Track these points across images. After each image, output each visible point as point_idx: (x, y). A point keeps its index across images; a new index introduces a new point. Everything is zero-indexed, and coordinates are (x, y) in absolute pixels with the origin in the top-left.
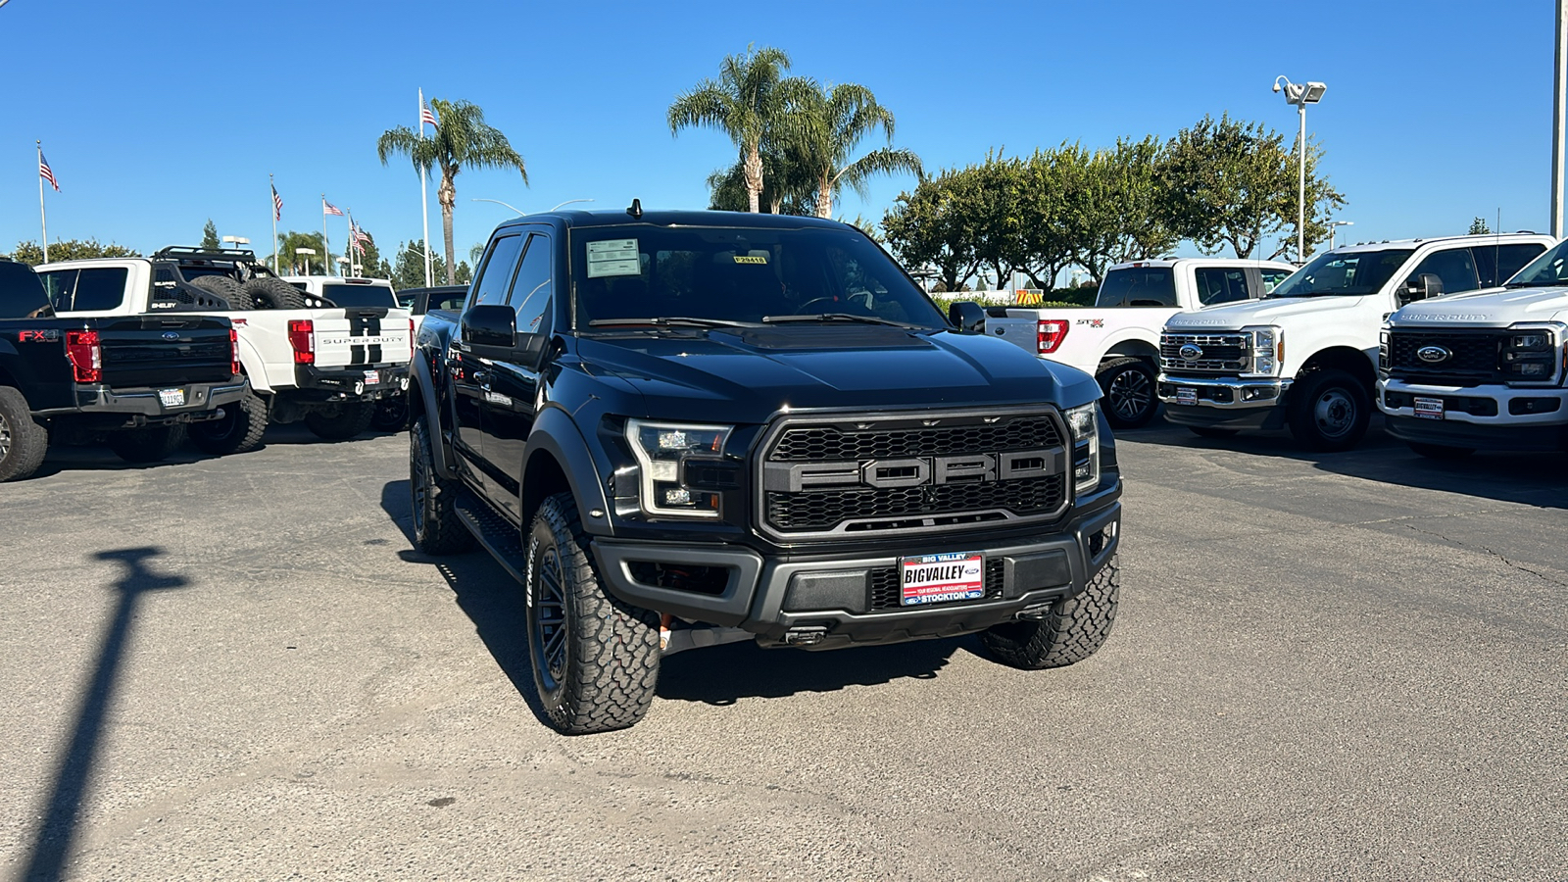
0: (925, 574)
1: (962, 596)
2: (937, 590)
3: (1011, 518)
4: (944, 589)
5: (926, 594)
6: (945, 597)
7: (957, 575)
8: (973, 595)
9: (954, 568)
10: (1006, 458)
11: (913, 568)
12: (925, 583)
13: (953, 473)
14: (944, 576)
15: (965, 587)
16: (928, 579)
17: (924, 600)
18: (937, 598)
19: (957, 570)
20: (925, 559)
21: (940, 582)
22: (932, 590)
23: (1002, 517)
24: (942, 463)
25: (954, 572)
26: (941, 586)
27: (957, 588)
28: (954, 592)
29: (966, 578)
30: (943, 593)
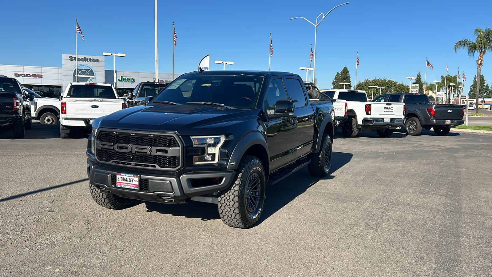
0: (123, 179)
1: (133, 188)
2: (127, 184)
3: (158, 167)
4: (129, 185)
5: (123, 185)
6: (128, 187)
7: (132, 181)
8: (136, 188)
9: (131, 179)
10: (154, 148)
11: (120, 176)
12: (123, 182)
13: (137, 150)
14: (128, 181)
15: (134, 185)
16: (124, 181)
17: (122, 187)
18: (126, 187)
19: (132, 180)
20: (122, 174)
21: (127, 182)
22: (125, 184)
23: (155, 167)
24: (134, 147)
25: (131, 180)
26: (128, 184)
27: (132, 185)
28: (131, 186)
29: (134, 183)
30: (128, 186)
